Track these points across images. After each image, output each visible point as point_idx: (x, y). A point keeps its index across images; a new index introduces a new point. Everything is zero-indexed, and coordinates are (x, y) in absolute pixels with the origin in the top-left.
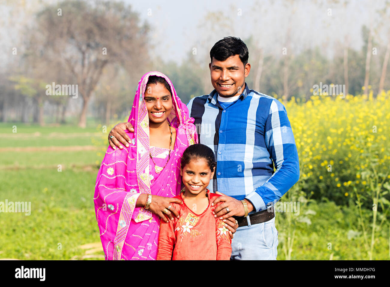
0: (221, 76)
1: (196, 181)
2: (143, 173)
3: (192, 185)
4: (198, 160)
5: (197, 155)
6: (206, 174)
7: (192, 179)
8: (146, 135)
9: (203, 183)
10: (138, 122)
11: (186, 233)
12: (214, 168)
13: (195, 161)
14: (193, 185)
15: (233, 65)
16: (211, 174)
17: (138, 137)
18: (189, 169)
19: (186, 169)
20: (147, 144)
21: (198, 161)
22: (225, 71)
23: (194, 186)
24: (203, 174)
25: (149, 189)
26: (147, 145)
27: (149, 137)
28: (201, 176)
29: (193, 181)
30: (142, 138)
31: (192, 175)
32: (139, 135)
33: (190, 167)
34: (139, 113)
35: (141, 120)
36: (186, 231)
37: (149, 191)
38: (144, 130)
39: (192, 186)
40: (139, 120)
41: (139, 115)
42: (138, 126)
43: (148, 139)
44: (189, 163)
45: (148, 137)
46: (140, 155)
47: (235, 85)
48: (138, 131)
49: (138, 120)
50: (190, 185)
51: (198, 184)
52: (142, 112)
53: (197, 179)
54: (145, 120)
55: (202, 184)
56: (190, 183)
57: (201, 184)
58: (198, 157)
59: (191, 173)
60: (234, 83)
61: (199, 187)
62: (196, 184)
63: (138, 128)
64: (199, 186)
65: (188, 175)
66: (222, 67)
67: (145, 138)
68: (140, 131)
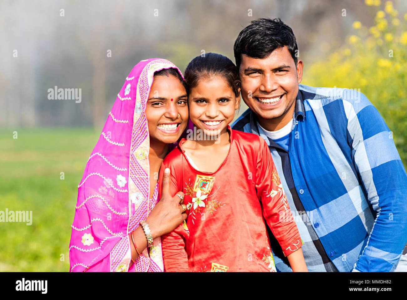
0: (262, 84)
1: (213, 114)
3: (206, 121)
4: (212, 78)
5: (209, 69)
6: (228, 100)
7: (207, 111)
8: (144, 171)
9: (225, 116)
10: (131, 150)
11: (199, 209)
12: (239, 90)
13: (206, 80)
14: (209, 121)
15: (281, 64)
16: (236, 101)
17: (130, 175)
18: (198, 96)
19: (193, 97)
20: (145, 188)
21: (211, 80)
22: (268, 74)
23: (210, 123)
24: (222, 100)
26: (146, 190)
27: (149, 175)
28: (219, 104)
29: (208, 114)
31: (205, 105)
32: (132, 171)
33: (199, 93)
34: (134, 133)
35: (136, 146)
36: (198, 206)
38: (141, 163)
39: (207, 123)
40: (133, 146)
41: (133, 137)
42: (130, 156)
43: (147, 178)
44: (198, 85)
45: (147, 175)
46: (133, 206)
47: (287, 97)
48: (130, 164)
49: (131, 146)
50: (203, 121)
51: (216, 119)
52: (139, 134)
53: (214, 109)
54: (142, 148)
55: (224, 118)
56: (204, 118)
57: (221, 117)
58: (211, 73)
59: (203, 102)
60: (286, 94)
61: (218, 123)
62: (214, 118)
63: (130, 160)
64: (219, 121)
65: (199, 105)
66: (263, 68)
67: (142, 177)
68: (133, 165)
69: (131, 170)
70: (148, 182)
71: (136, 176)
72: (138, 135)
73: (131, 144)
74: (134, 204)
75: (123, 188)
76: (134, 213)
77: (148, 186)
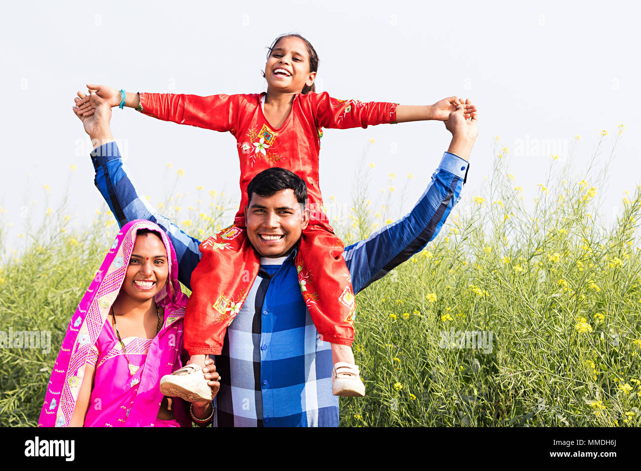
2: (74, 375)
8: (101, 318)
10: (96, 296)
17: (86, 317)
20: (95, 333)
25: (74, 401)
26: (95, 335)
30: (92, 321)
34: (104, 282)
35: (102, 294)
37: (73, 405)
38: (101, 310)
40: (99, 293)
41: (102, 285)
42: (93, 301)
43: (101, 326)
45: (102, 323)
46: (78, 344)
48: (90, 308)
49: (97, 293)
52: (110, 284)
54: (108, 297)
63: (92, 304)
66: (268, 206)
67: (96, 322)
68: (93, 310)
69: (89, 314)
70: (100, 329)
71: (91, 319)
72: (108, 285)
73: (98, 291)
74: (79, 344)
75: (76, 328)
76: (76, 351)
77: (98, 332)
